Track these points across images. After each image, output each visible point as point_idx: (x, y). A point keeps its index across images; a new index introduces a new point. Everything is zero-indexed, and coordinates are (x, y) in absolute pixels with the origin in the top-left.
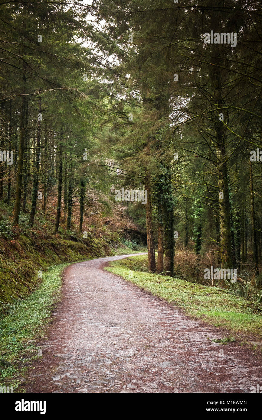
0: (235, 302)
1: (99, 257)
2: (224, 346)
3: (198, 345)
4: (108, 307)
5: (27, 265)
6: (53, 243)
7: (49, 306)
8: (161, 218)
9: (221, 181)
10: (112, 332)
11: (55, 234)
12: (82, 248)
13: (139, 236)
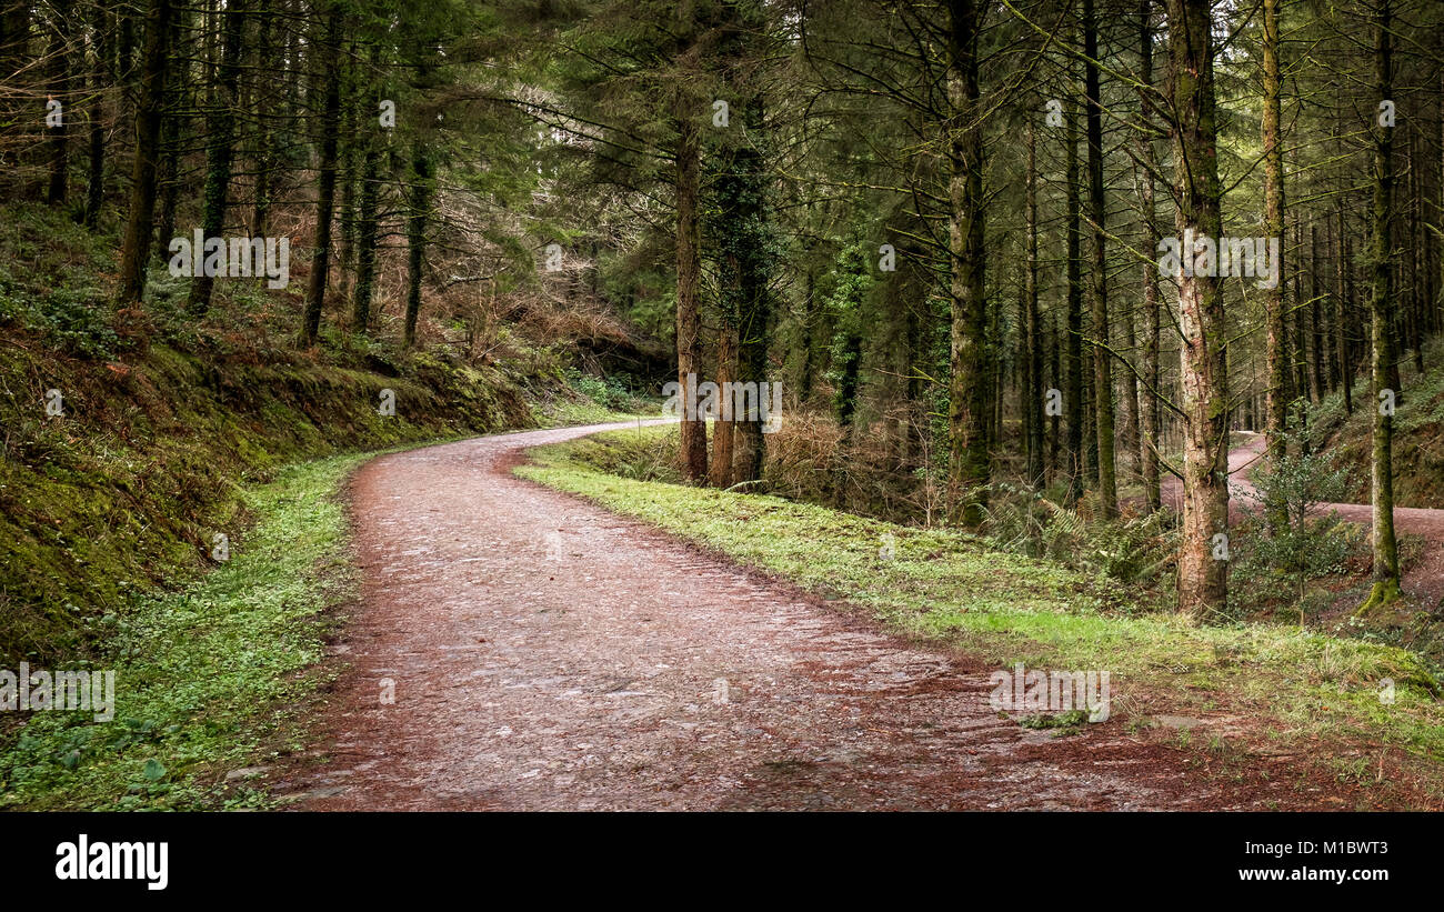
0: (1033, 578)
1: (482, 432)
2: (1070, 739)
3: (973, 743)
4: (573, 615)
5: (188, 460)
6: (295, 381)
7: (308, 616)
8: (730, 301)
9: (959, 183)
10: (619, 714)
11: (303, 345)
12: (416, 400)
13: (634, 362)
